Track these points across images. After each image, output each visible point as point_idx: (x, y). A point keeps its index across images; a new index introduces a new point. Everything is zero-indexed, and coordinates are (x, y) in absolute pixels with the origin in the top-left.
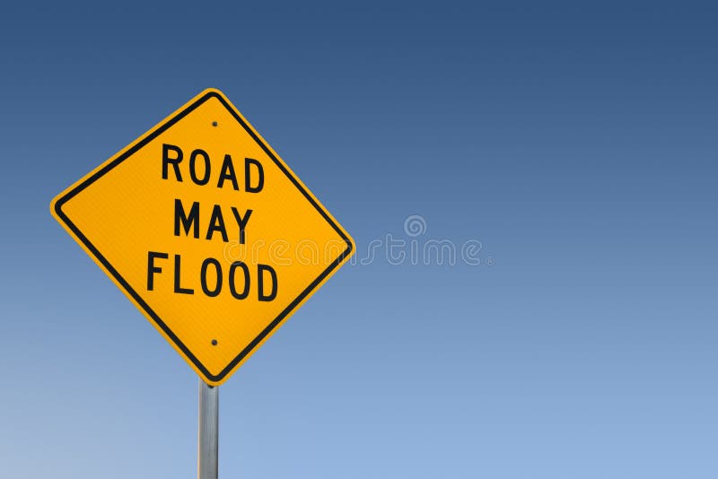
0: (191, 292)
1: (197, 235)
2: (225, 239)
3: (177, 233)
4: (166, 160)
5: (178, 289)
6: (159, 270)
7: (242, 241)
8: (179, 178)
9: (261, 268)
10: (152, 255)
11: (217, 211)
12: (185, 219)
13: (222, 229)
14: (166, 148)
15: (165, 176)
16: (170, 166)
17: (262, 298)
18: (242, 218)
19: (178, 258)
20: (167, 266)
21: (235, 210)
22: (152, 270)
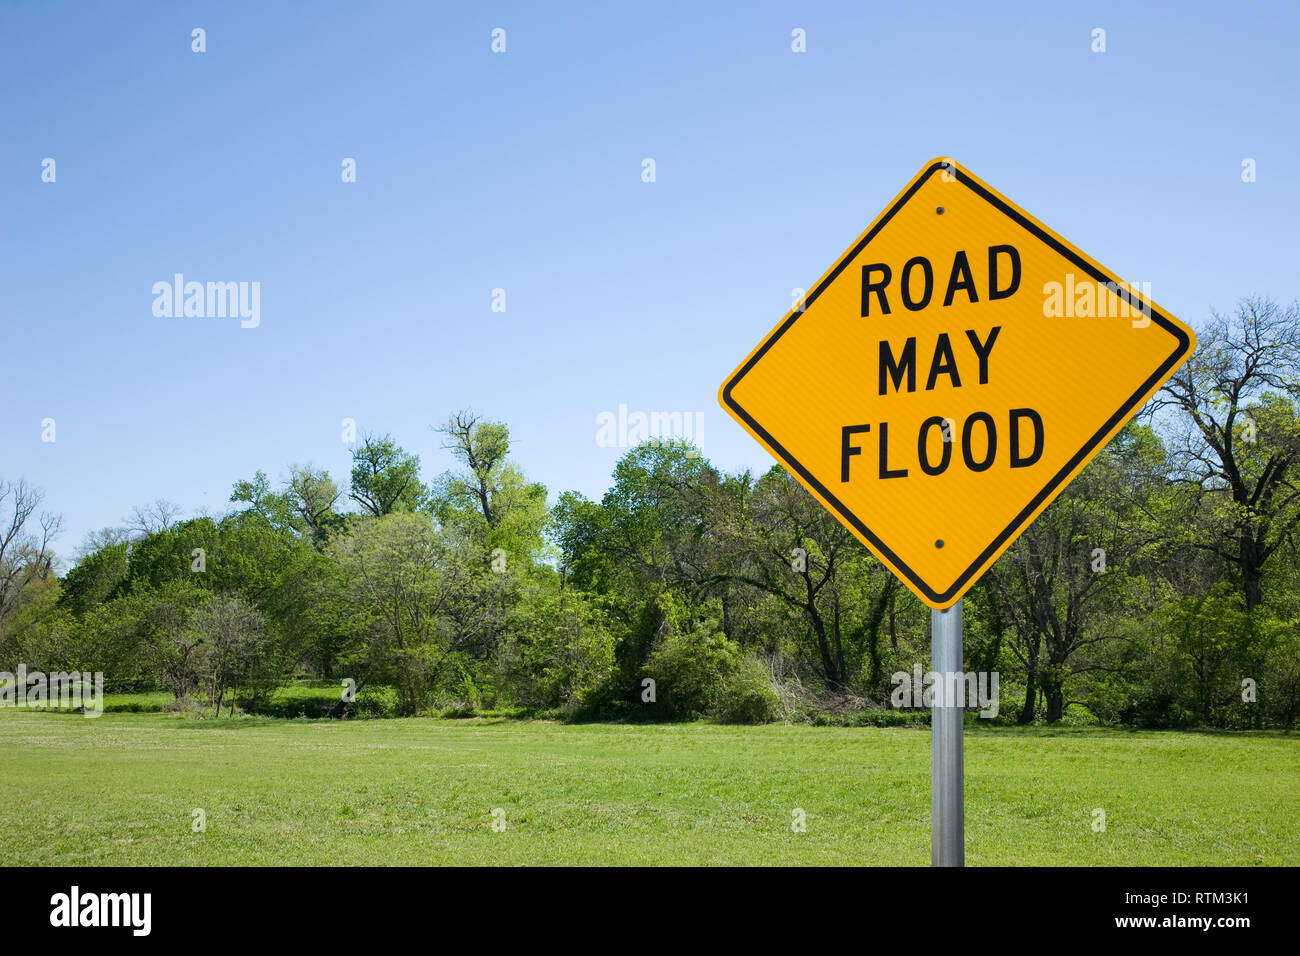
0: (903, 473)
1: (912, 387)
2: (956, 382)
3: (883, 390)
4: (867, 288)
5: (885, 474)
6: (857, 451)
7: (984, 379)
8: (886, 309)
9: (1015, 415)
10: (847, 431)
11: (944, 343)
12: (895, 367)
13: (952, 369)
14: (867, 270)
15: (865, 312)
16: (873, 296)
17: (1016, 462)
18: (983, 343)
19: (884, 427)
20: (868, 442)
21: (971, 335)
22: (848, 451)
